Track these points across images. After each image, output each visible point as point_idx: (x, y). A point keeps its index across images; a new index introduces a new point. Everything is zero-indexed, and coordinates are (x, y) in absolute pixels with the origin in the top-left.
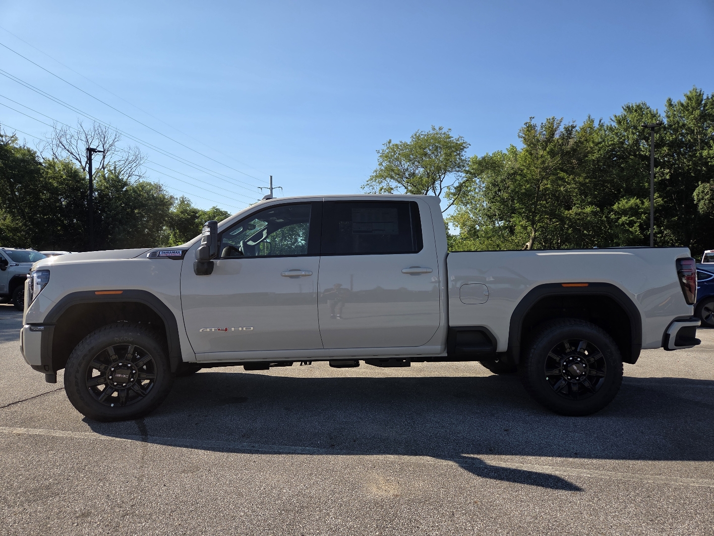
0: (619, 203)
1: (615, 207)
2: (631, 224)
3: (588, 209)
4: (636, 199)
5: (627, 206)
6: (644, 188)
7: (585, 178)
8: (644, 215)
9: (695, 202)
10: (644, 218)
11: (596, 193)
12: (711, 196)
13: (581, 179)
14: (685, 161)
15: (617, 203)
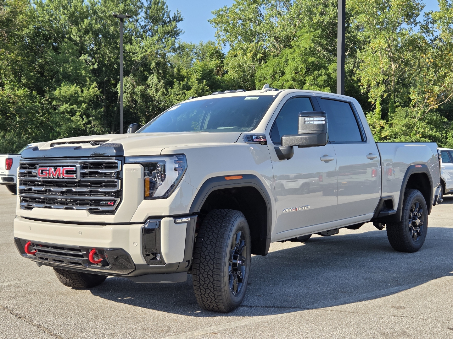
0: (60, 89)
1: (57, 93)
2: (73, 113)
3: (21, 92)
4: (76, 87)
5: (68, 93)
6: (82, 75)
7: (18, 55)
8: (85, 104)
9: (119, 95)
10: (84, 107)
11: (32, 74)
12: (132, 90)
13: (13, 55)
14: (107, 52)
15: (58, 89)
